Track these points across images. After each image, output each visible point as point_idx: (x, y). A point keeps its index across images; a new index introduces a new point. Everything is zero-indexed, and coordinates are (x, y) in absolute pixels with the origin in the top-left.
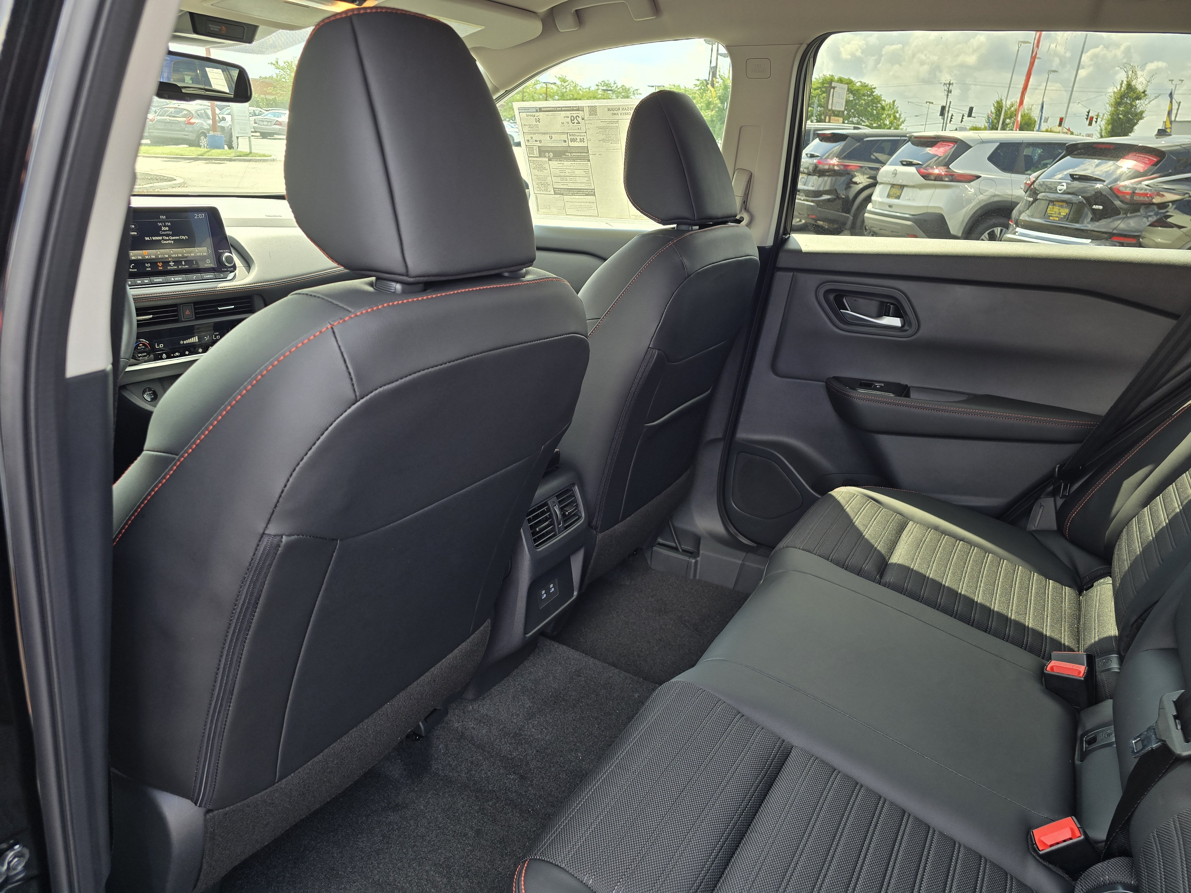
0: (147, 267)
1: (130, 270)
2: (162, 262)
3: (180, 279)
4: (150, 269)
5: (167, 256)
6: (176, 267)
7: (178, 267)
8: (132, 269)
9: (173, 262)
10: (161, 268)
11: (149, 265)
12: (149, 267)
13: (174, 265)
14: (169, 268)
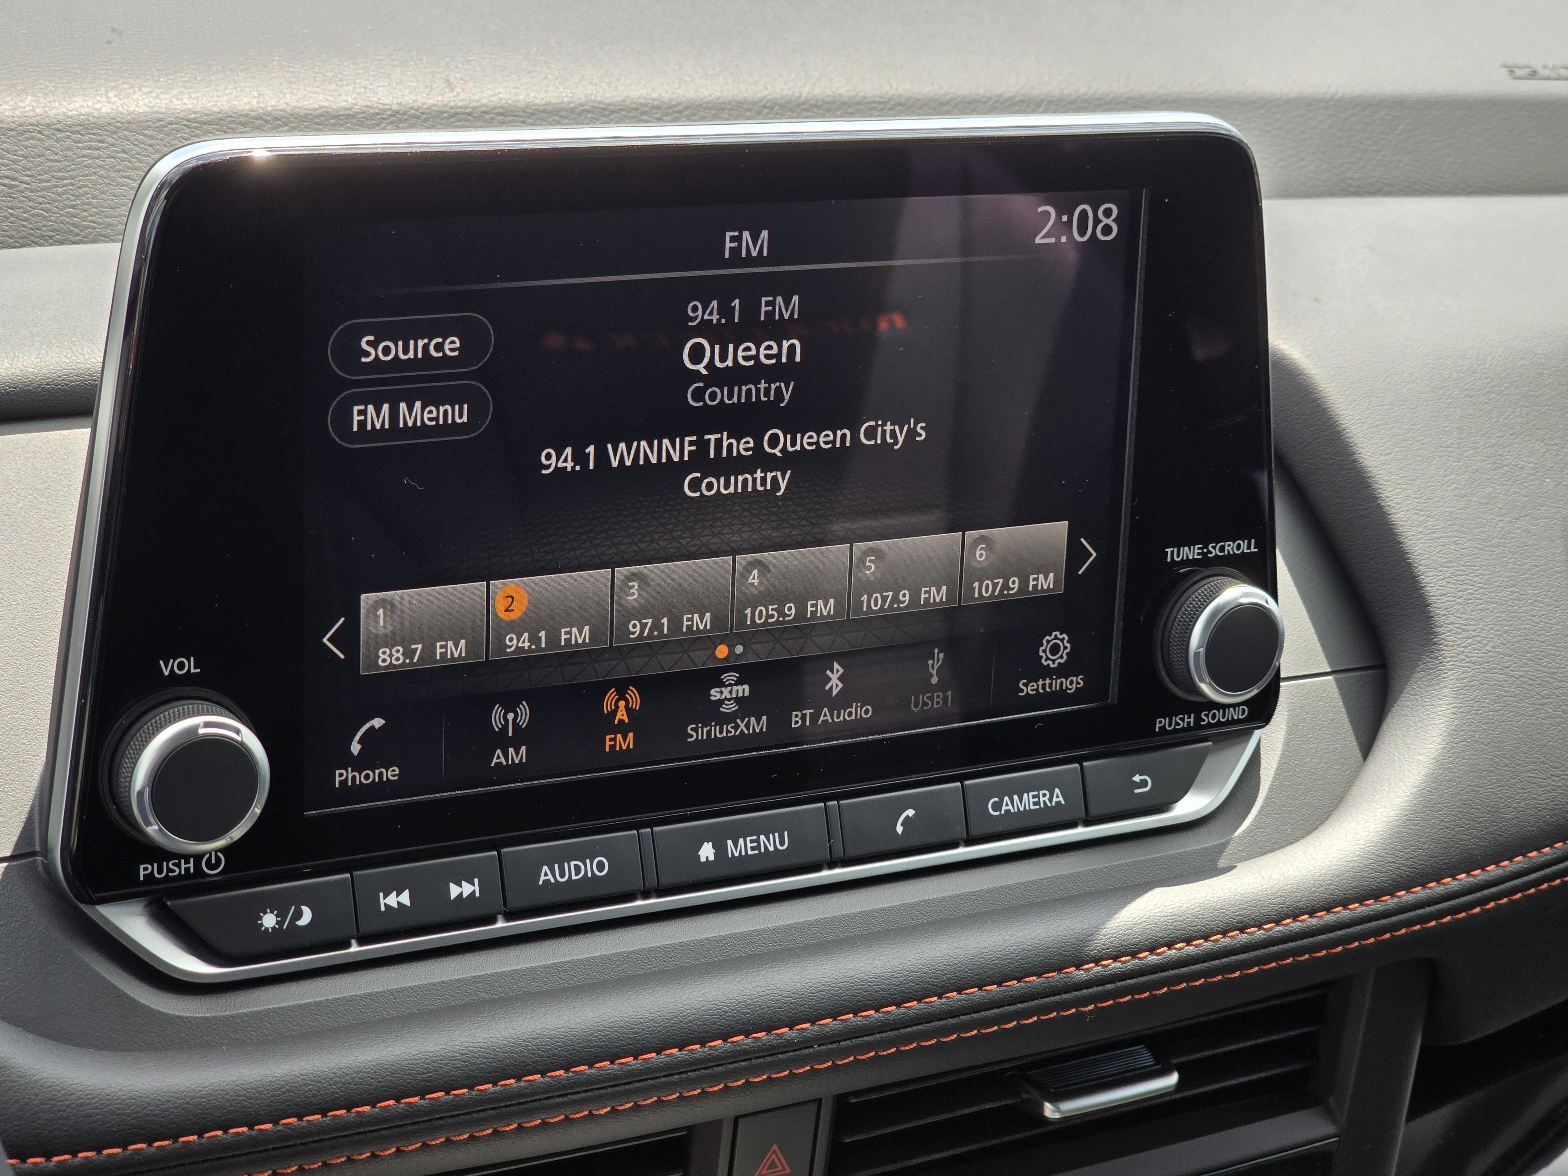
0: (503, 741)
1: (341, 775)
2: (640, 683)
3: (771, 843)
4: (518, 756)
5: (702, 622)
6: (758, 725)
7: (779, 721)
8: (359, 763)
9: (746, 674)
10: (625, 742)
11: (524, 714)
12: (520, 737)
13: (746, 707)
14: (696, 733)
